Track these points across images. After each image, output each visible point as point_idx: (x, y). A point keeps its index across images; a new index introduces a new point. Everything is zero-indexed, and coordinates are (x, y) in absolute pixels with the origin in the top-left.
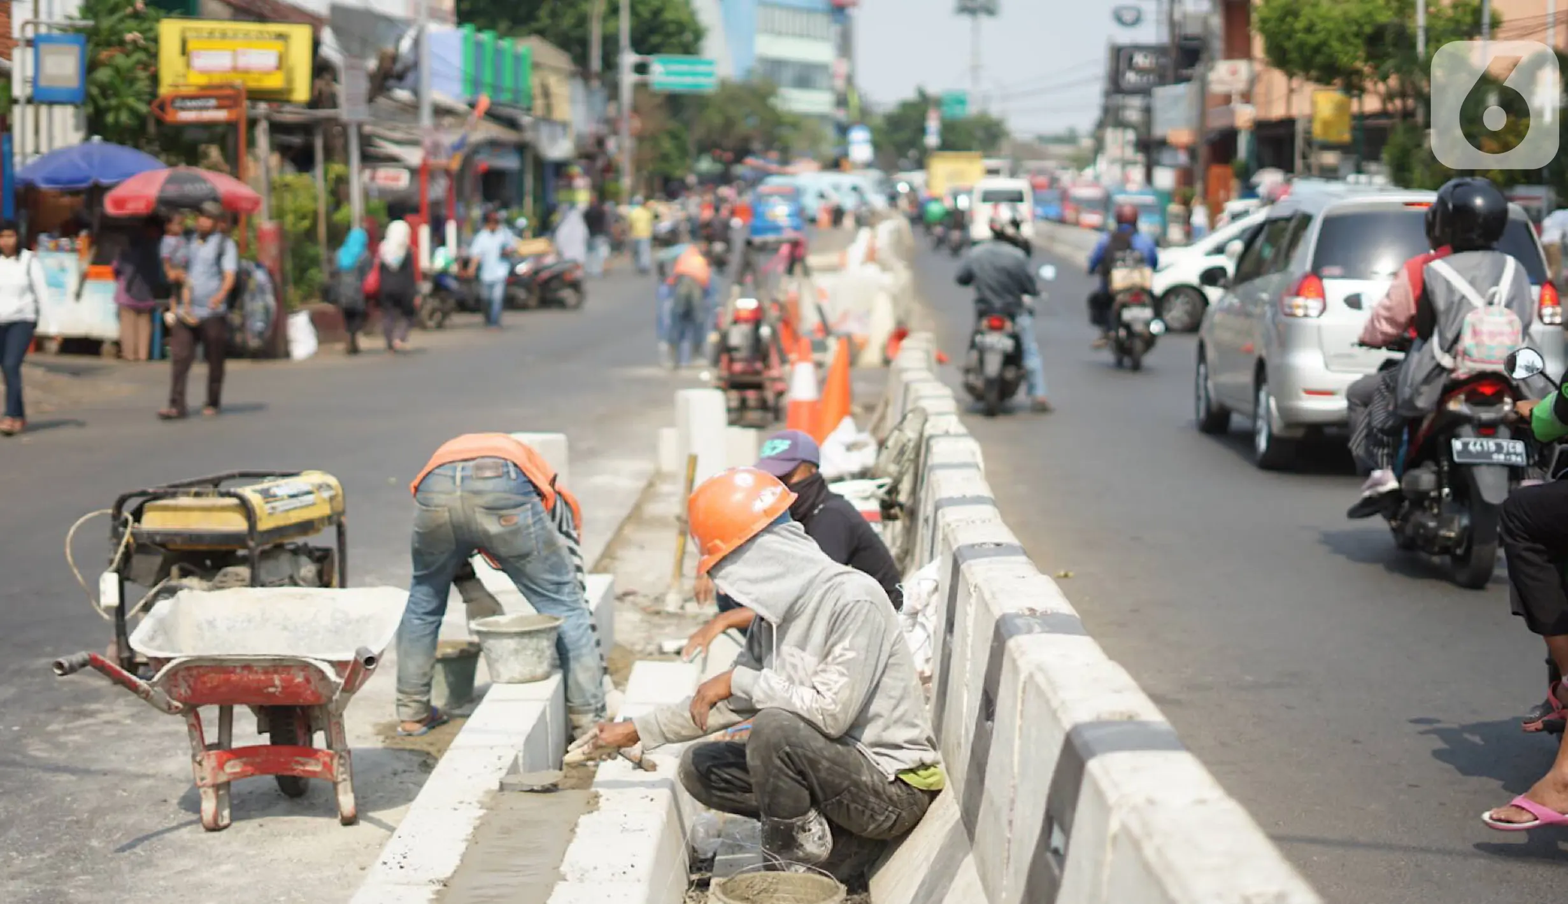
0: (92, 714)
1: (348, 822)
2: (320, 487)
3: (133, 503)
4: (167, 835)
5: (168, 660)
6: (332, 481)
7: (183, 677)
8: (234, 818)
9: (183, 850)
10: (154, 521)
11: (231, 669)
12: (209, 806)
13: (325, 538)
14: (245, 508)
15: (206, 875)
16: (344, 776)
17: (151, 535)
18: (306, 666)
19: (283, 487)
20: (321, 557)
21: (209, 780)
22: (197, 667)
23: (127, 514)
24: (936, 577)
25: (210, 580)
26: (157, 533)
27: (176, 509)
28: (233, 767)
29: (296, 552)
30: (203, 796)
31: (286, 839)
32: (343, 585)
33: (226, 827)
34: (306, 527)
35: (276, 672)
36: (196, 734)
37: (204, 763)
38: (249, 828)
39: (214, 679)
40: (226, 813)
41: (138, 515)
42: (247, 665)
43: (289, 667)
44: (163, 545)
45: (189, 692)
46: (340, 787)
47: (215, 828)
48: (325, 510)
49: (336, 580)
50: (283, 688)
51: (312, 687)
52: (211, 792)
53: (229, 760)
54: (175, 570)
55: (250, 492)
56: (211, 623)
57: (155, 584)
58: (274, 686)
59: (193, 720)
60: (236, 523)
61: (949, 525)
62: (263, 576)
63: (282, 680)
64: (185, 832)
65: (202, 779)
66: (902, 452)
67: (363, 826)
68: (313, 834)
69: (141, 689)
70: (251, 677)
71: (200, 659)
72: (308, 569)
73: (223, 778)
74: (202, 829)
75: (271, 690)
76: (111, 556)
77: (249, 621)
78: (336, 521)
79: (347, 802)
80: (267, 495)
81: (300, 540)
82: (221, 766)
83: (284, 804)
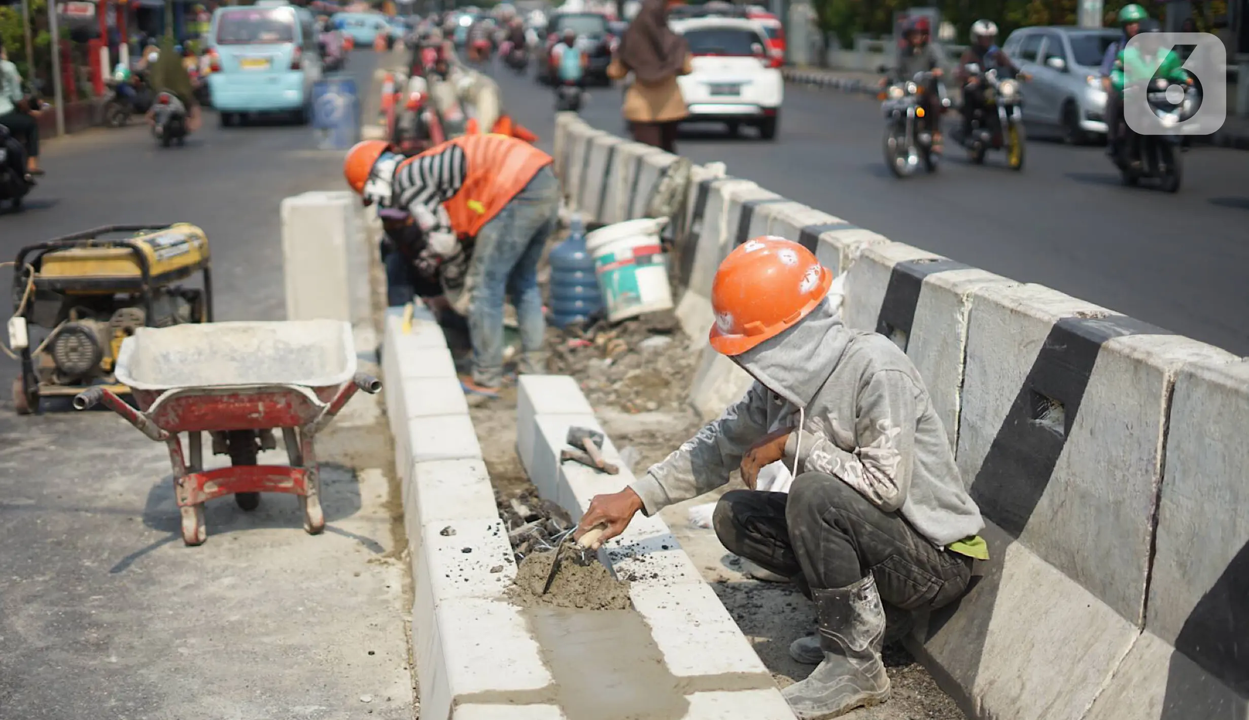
0: (15, 442)
1: (316, 531)
2: (192, 237)
3: (32, 256)
5: (160, 392)
6: (198, 231)
7: (172, 407)
8: (209, 533)
9: (176, 565)
10: (52, 271)
11: (219, 398)
12: (189, 524)
13: (194, 282)
14: (138, 256)
15: (212, 589)
16: (314, 491)
17: (52, 283)
18: (288, 392)
19: (165, 237)
20: (193, 298)
21: (190, 500)
22: (190, 397)
23: (28, 265)
24: (843, 293)
25: (107, 320)
26: (58, 281)
27: (73, 259)
28: (210, 488)
29: (172, 294)
30: (184, 514)
31: (267, 550)
32: (210, 320)
33: (205, 541)
34: (183, 272)
35: (260, 399)
36: (178, 458)
37: (186, 485)
38: (225, 540)
39: (201, 409)
40: (203, 529)
41: (37, 265)
42: (234, 394)
43: (273, 394)
44: (62, 292)
45: (177, 420)
46: (309, 501)
47: (195, 543)
48: (193, 258)
49: (204, 317)
50: (266, 413)
51: (292, 411)
52: (191, 511)
53: (206, 481)
54: (73, 313)
55: (141, 241)
56: (166, 357)
57: (55, 326)
58: (257, 411)
59: (175, 446)
60: (130, 270)
61: (848, 246)
62: (157, 317)
63: (265, 406)
64: (166, 548)
65: (183, 500)
67: (327, 535)
68: (289, 544)
69: (140, 420)
70: (237, 405)
71: (192, 389)
72: (184, 309)
73: (202, 497)
74: (183, 544)
75: (255, 415)
76: (18, 302)
77: (200, 354)
78: (203, 266)
79: (315, 513)
80: (156, 246)
81: (172, 285)
82: (201, 487)
83: (243, 518)
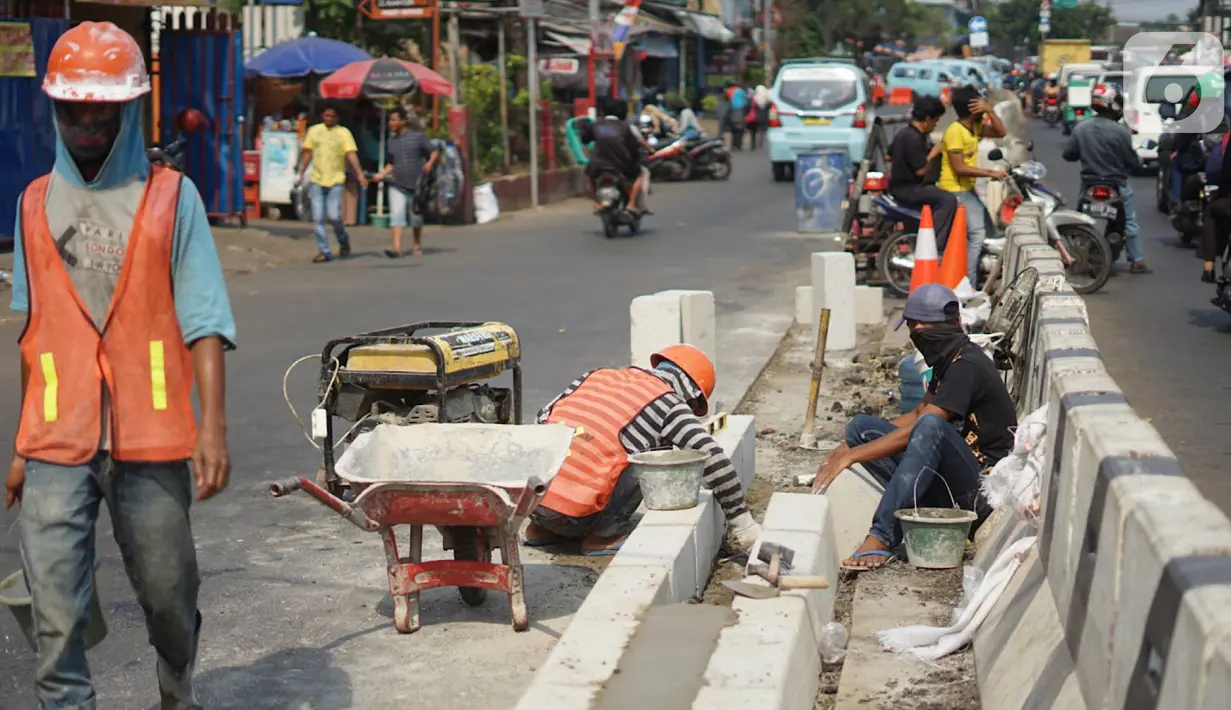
0: (304, 529)
1: (521, 628)
2: (499, 335)
3: (340, 348)
4: (367, 636)
5: (368, 485)
6: (510, 330)
7: (380, 500)
8: (422, 623)
9: (380, 649)
10: (357, 364)
11: (421, 494)
12: (401, 612)
13: (504, 380)
14: (435, 353)
15: (398, 671)
16: (518, 588)
17: (355, 375)
18: (485, 492)
19: (467, 336)
20: (499, 396)
21: (401, 589)
22: (393, 491)
23: (334, 358)
24: (1044, 422)
25: (405, 416)
26: (359, 374)
27: (376, 353)
28: (422, 579)
29: (477, 392)
30: (396, 603)
31: (467, 642)
32: (518, 422)
33: (416, 630)
34: (487, 370)
35: (459, 497)
36: (391, 549)
37: (398, 574)
38: (435, 631)
39: (406, 502)
40: (416, 618)
41: (344, 359)
42: (435, 491)
43: (471, 492)
44: (364, 385)
45: (385, 512)
46: (514, 598)
47: (406, 631)
48: (503, 356)
49: (512, 419)
50: (465, 510)
51: (490, 510)
52: (403, 599)
53: (419, 572)
54: (374, 407)
55: (438, 340)
56: (404, 453)
57: (358, 419)
58: (457, 509)
59: (388, 537)
60: (427, 366)
61: (1057, 374)
62: (449, 412)
63: (464, 504)
64: (381, 634)
65: (396, 588)
66: (1014, 308)
67: (533, 632)
68: (490, 638)
69: (345, 509)
70: (437, 501)
71: (395, 484)
72: (488, 407)
73: (413, 588)
74: (395, 631)
75: (455, 512)
76: (322, 395)
78: (512, 365)
79: (519, 611)
80: (455, 343)
81: (481, 382)
82: (412, 578)
83: (464, 611)
